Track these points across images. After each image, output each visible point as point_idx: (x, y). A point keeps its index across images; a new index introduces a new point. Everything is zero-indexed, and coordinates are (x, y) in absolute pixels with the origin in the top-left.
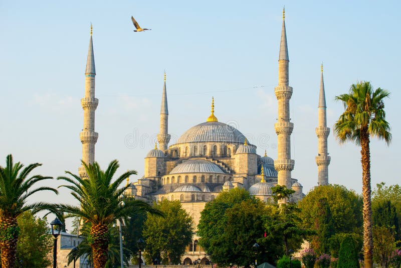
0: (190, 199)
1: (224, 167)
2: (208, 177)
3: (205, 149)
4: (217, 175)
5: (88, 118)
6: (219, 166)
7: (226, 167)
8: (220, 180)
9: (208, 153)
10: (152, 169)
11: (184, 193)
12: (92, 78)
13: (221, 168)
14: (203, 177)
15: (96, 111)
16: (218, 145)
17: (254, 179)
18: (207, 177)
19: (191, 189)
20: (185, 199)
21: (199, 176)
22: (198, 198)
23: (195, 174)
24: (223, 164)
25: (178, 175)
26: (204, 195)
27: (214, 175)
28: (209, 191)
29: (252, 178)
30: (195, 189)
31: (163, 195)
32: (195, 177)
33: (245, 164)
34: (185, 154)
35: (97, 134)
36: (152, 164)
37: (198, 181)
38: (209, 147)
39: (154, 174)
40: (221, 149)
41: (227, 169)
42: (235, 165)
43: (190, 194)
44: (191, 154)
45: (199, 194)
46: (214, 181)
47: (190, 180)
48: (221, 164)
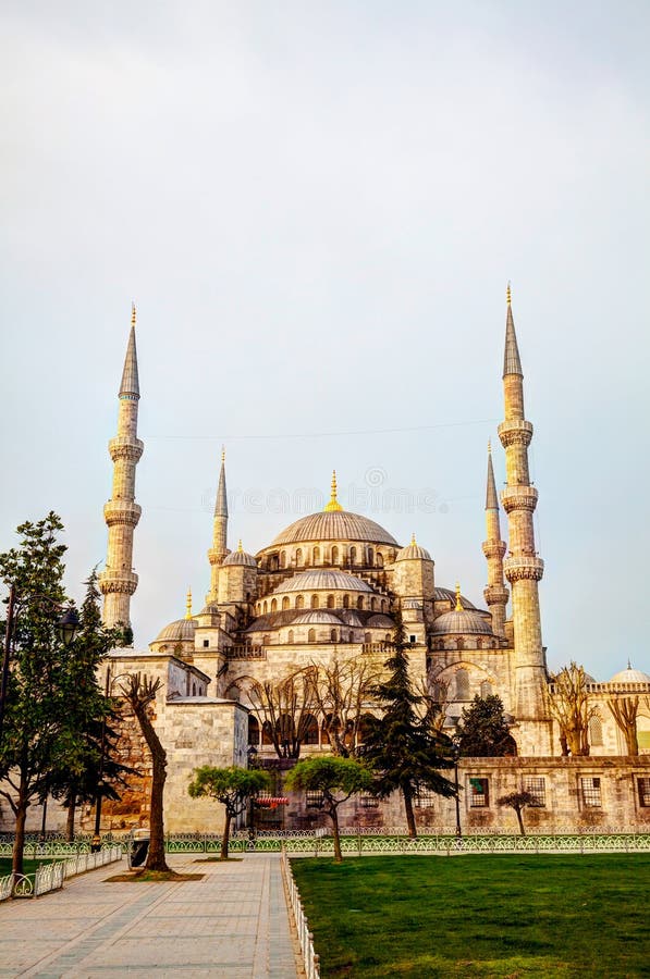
0: (329, 638)
1: (375, 585)
2: (356, 599)
3: (335, 552)
4: (371, 596)
5: (123, 476)
6: (366, 582)
7: (378, 585)
8: (376, 606)
9: (340, 561)
10: (236, 588)
11: (316, 627)
12: (133, 402)
13: (371, 586)
14: (346, 598)
15: (138, 466)
16: (359, 547)
17: (433, 607)
18: (353, 599)
19: (328, 619)
20: (318, 638)
21: (338, 595)
22: (343, 637)
23: (332, 593)
24: (373, 580)
25: (297, 594)
26: (352, 632)
27: (365, 595)
28: (361, 625)
29: (430, 605)
30: (334, 620)
31: (267, 634)
32: (331, 598)
33: (417, 579)
34: (294, 563)
35: (139, 508)
36: (235, 579)
37: (338, 605)
38: (342, 549)
39: (239, 597)
40: (364, 554)
41: (380, 589)
42: (395, 581)
43: (327, 629)
44: (307, 564)
45: (344, 629)
46: (365, 607)
47: (322, 602)
48: (369, 580)
